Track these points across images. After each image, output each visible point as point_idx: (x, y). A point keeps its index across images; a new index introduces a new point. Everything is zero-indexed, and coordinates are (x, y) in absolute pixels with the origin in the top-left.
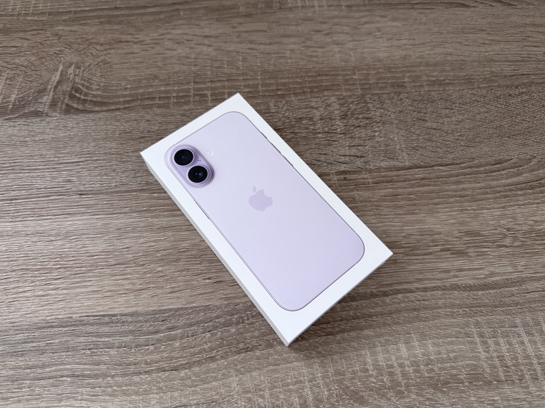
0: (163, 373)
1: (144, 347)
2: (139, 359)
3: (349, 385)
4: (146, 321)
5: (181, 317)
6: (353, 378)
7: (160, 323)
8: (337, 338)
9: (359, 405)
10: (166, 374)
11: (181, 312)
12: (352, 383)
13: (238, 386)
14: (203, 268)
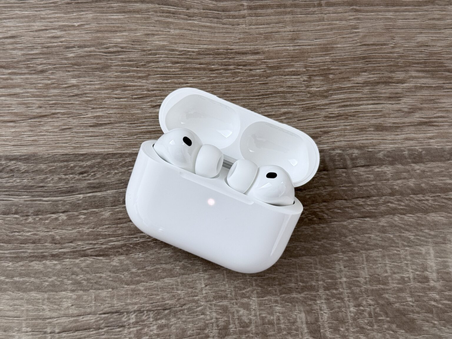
0: (82, 259)
1: (49, 215)
2: (42, 234)
3: (392, 300)
4: (52, 172)
5: (114, 169)
6: (400, 290)
7: (77, 177)
8: (381, 224)
9: (407, 332)
10: (88, 262)
11: (114, 160)
12: (398, 297)
13: (207, 287)
14: (151, 87)
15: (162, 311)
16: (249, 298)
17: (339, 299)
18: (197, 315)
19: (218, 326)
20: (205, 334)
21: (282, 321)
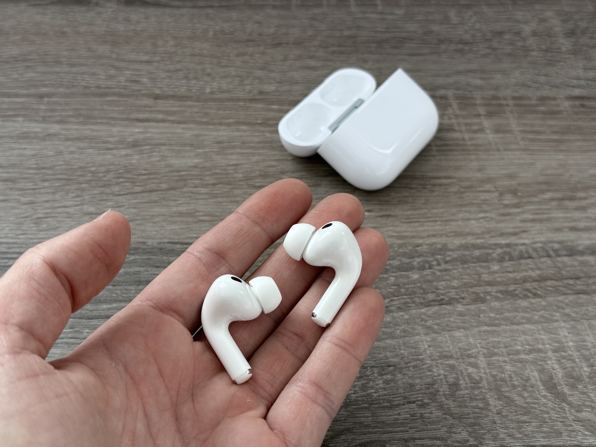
15: (386, 367)
16: (476, 358)
17: (570, 360)
18: (423, 372)
19: (447, 382)
20: (435, 388)
21: (515, 379)
